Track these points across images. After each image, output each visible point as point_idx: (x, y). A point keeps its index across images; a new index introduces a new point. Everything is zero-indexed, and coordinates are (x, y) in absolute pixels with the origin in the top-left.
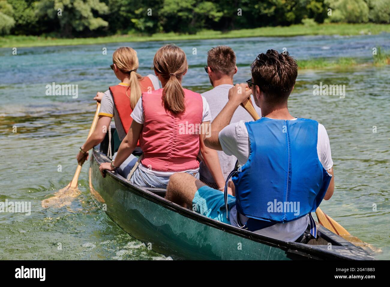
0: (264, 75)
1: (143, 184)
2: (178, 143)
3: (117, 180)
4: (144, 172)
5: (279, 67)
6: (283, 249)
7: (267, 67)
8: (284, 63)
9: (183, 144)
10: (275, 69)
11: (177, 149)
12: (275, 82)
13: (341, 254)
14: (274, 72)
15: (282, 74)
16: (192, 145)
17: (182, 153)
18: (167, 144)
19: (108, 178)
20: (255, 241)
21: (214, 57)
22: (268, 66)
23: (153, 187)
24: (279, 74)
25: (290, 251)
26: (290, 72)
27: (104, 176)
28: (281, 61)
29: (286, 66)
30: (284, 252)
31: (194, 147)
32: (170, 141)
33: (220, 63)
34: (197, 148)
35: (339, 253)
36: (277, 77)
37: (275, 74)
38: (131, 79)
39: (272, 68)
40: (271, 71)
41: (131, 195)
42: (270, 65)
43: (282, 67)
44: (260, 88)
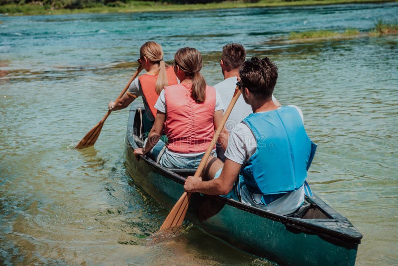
0: (251, 79)
1: (170, 166)
2: (196, 128)
3: (149, 164)
4: (170, 155)
5: (263, 72)
6: (283, 223)
7: (253, 73)
8: (267, 68)
9: (201, 129)
10: (260, 74)
11: (196, 133)
12: (261, 84)
13: (328, 227)
14: (259, 76)
15: (266, 77)
16: (208, 129)
17: (200, 136)
18: (187, 130)
19: (141, 162)
20: (262, 216)
21: (226, 52)
22: (255, 72)
23: (179, 168)
24: (264, 77)
25: (288, 224)
26: (272, 74)
27: (139, 160)
28: (264, 67)
29: (268, 70)
30: (284, 225)
31: (210, 131)
32: (190, 127)
33: (231, 58)
34: (212, 131)
35: (327, 226)
36: (262, 80)
37: (261, 78)
38: (161, 66)
39: (257, 73)
40: (257, 76)
41: (162, 177)
42: (256, 70)
43: (266, 71)
44: (249, 89)
